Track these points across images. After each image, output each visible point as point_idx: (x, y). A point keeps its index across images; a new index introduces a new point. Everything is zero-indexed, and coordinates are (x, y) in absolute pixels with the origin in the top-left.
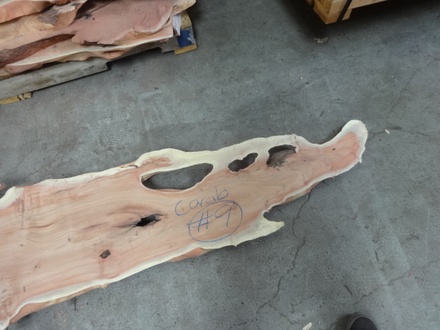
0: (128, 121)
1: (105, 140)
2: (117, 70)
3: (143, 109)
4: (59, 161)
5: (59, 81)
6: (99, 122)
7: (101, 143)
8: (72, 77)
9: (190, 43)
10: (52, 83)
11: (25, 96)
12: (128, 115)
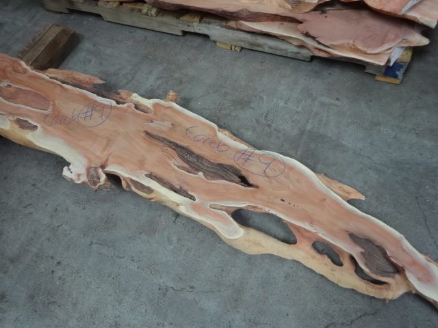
0: (297, 112)
1: (270, 117)
2: (316, 66)
3: (315, 110)
4: (228, 112)
5: (267, 50)
6: (275, 100)
7: (266, 117)
8: (278, 53)
9: (396, 77)
10: (260, 49)
11: (236, 49)
12: (300, 107)
